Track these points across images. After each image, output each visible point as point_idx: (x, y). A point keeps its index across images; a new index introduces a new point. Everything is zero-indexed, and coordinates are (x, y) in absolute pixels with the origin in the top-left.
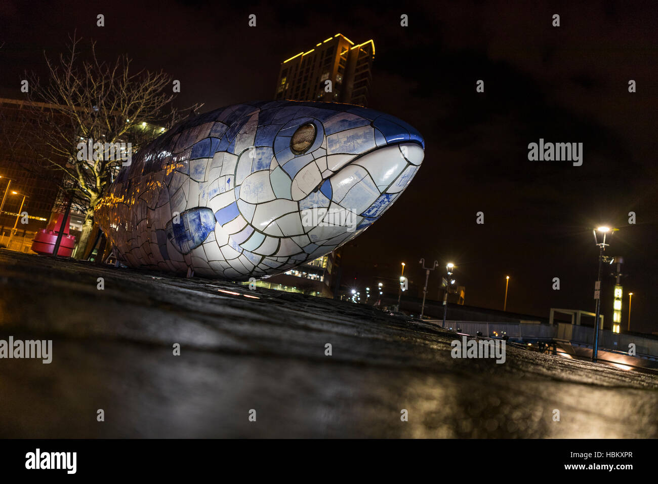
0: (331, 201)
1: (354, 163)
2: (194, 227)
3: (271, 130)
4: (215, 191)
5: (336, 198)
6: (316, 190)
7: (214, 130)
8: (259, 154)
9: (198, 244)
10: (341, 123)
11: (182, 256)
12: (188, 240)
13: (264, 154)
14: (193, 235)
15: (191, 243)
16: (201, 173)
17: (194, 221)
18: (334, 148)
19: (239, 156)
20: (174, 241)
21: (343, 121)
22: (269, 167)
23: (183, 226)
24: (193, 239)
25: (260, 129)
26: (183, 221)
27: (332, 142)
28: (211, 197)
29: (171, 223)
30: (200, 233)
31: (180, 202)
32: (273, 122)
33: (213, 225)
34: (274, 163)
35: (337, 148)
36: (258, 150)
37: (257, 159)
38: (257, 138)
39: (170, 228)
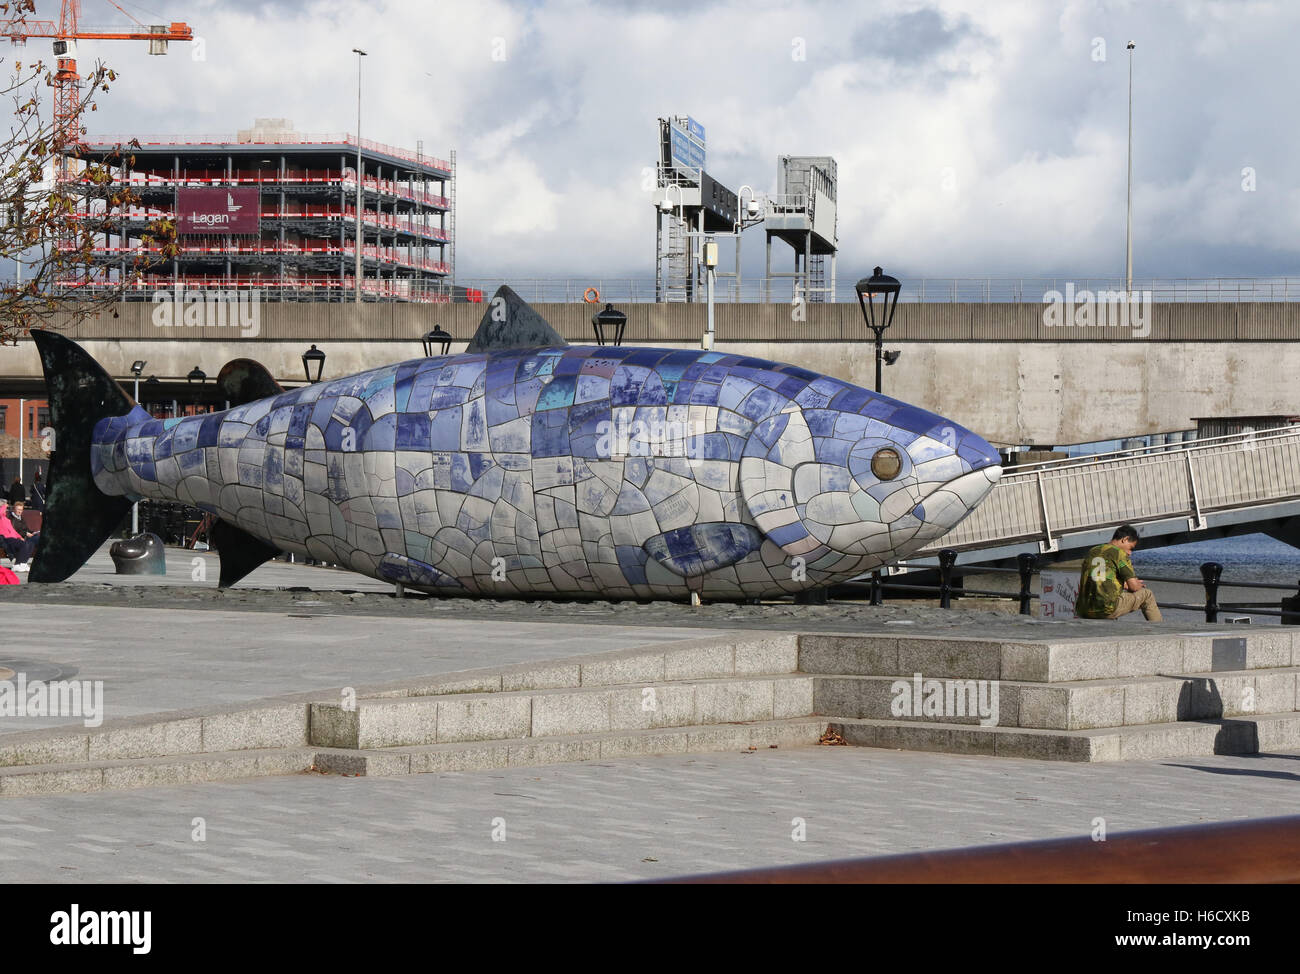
0: (923, 522)
1: (943, 488)
2: (719, 545)
3: (837, 446)
4: (762, 507)
5: (928, 519)
6: (908, 513)
7: (725, 423)
8: (828, 472)
9: (724, 565)
10: (927, 452)
11: (683, 579)
12: (703, 560)
13: (835, 473)
14: (716, 554)
15: (710, 564)
16: (719, 480)
17: (718, 538)
18: (924, 477)
19: (794, 470)
20: (670, 562)
21: (928, 449)
22: (847, 489)
23: (692, 543)
24: (715, 559)
25: (819, 441)
26: (691, 537)
27: (922, 472)
28: (755, 514)
29: (663, 539)
30: (732, 553)
31: (681, 513)
32: (836, 435)
33: (757, 544)
34: (854, 486)
35: (927, 477)
36: (825, 468)
37: (826, 478)
38: (818, 452)
39: (660, 545)
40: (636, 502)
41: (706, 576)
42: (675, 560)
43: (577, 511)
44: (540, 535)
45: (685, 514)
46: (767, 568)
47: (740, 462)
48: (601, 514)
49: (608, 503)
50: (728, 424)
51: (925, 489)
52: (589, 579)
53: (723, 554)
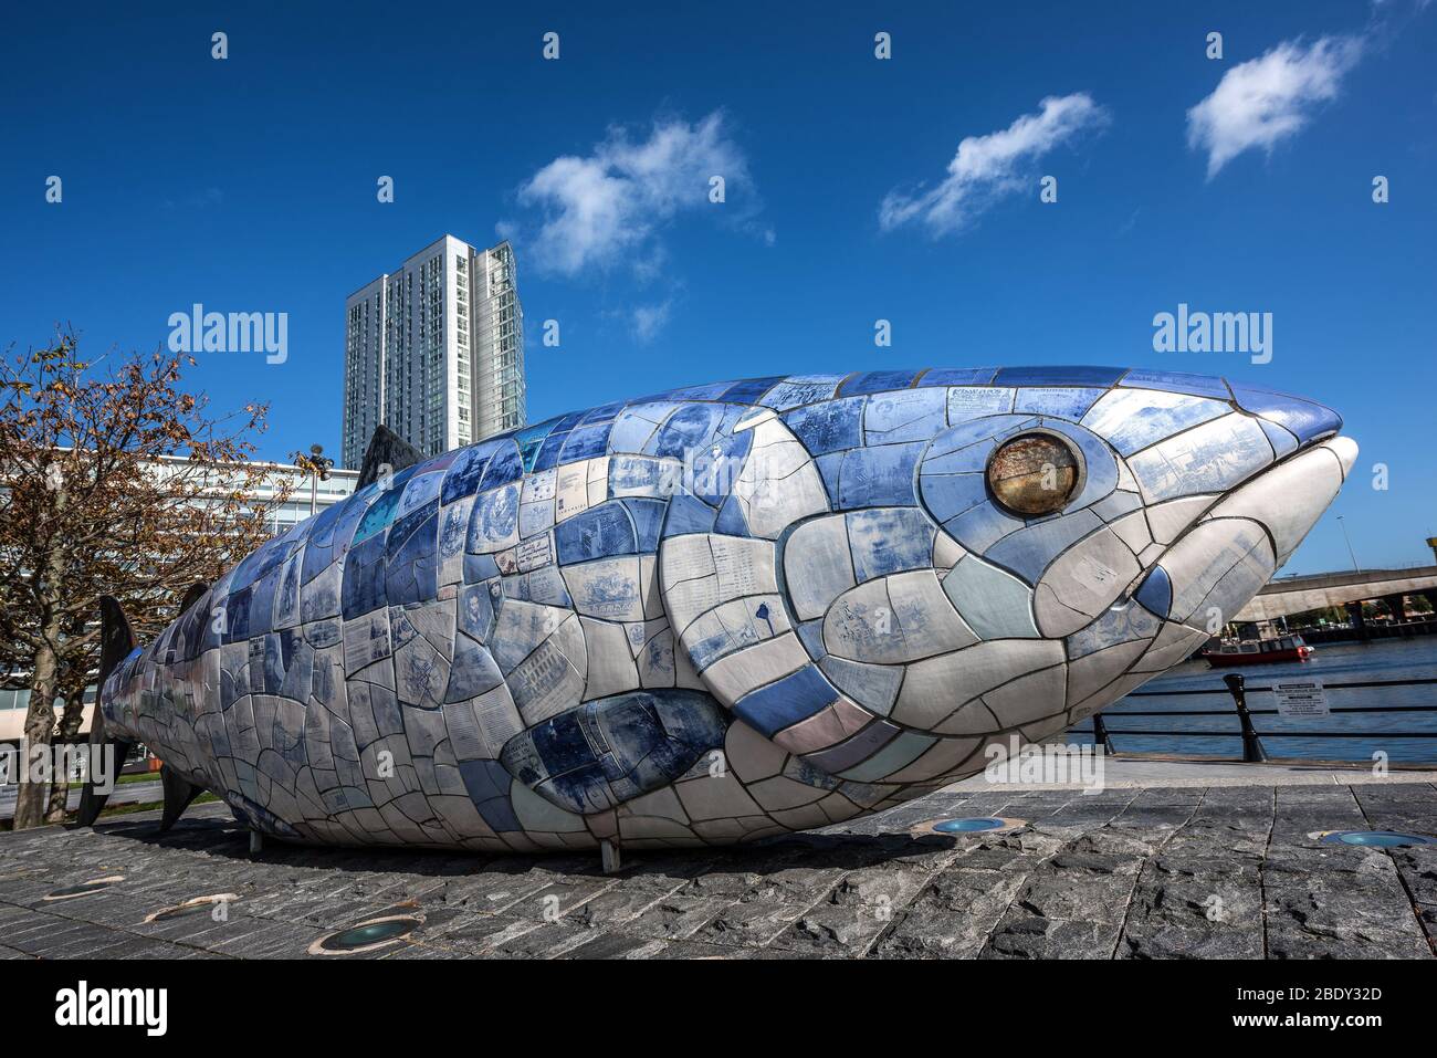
0: (1165, 621)
1: (1216, 513)
2: (635, 743)
3: (879, 461)
4: (716, 644)
5: (1178, 610)
6: (1122, 599)
7: (624, 480)
8: (868, 530)
9: (652, 787)
10: (1148, 419)
11: (580, 819)
12: (610, 780)
13: (889, 527)
14: (634, 764)
15: (623, 786)
16: (621, 598)
17: (631, 727)
18: (1162, 485)
19: (781, 542)
20: (549, 786)
21: (1147, 411)
22: (928, 558)
23: (584, 745)
24: (632, 774)
25: (832, 460)
26: (579, 732)
27: (1151, 474)
28: (702, 663)
29: (530, 740)
30: (667, 759)
31: (556, 682)
32: (871, 440)
33: (714, 731)
34: (947, 547)
35: (1169, 482)
36: (859, 521)
37: (865, 543)
38: (832, 487)
39: (526, 754)
40: (478, 671)
41: (621, 811)
42: (558, 782)
43: (400, 703)
44: (361, 750)
45: (564, 683)
46: (744, 786)
47: (659, 553)
48: (432, 705)
49: (439, 681)
50: (629, 482)
51: (1167, 520)
52: (434, 823)
53: (648, 763)
